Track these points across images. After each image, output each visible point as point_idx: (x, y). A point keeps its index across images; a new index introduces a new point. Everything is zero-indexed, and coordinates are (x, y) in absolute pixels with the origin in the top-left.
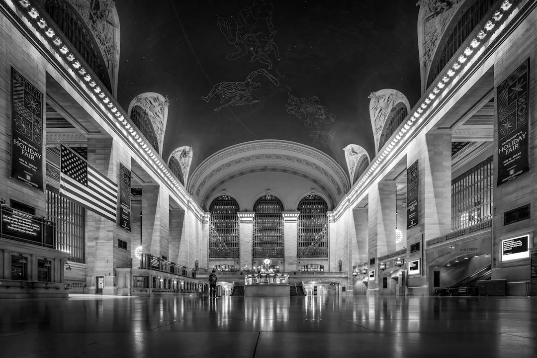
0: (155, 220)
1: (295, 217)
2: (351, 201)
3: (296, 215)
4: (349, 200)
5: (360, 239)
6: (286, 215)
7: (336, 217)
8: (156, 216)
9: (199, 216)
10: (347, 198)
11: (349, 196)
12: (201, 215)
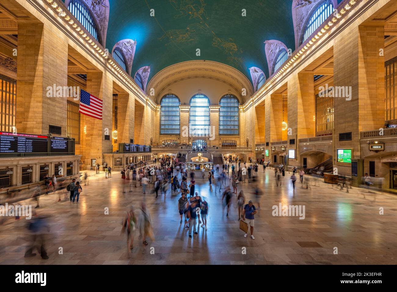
0: (126, 116)
1: (217, 109)
2: (254, 101)
3: (218, 107)
4: (253, 100)
5: (260, 127)
6: (211, 107)
7: (245, 109)
8: (127, 114)
9: (153, 107)
10: (251, 99)
11: (253, 98)
12: (154, 107)
